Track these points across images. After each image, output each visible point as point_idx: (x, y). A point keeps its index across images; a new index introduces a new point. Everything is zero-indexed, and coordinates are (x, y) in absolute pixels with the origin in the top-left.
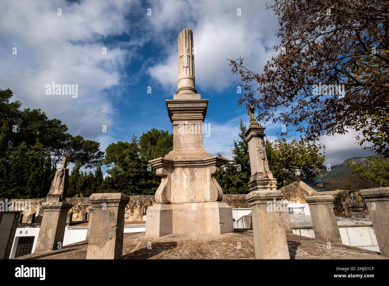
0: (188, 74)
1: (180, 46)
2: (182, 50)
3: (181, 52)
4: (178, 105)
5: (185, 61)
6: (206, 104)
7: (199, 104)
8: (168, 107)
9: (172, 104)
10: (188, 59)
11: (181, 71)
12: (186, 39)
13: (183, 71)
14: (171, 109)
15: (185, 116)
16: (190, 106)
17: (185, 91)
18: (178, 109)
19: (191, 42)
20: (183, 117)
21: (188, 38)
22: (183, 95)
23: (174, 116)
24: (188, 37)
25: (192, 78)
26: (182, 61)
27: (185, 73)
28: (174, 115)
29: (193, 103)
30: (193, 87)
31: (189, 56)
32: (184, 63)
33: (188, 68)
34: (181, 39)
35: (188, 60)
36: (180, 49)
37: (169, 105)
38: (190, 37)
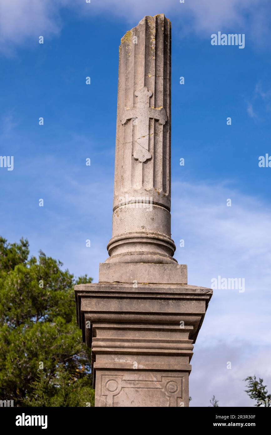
0: (150, 186)
1: (127, 79)
2: (131, 97)
3: (130, 103)
4: (113, 306)
5: (142, 139)
6: (203, 303)
7: (182, 303)
8: (83, 308)
9: (95, 300)
10: (152, 131)
11: (127, 175)
12: (147, 55)
13: (132, 176)
14: (90, 315)
15: (134, 341)
16: (152, 311)
17: (139, 249)
18: (113, 316)
19: (165, 64)
20: (126, 344)
21: (153, 52)
22: (131, 267)
23: (98, 340)
24: (153, 47)
25: (161, 202)
26: (130, 139)
27: (138, 185)
28: (100, 335)
29: (161, 299)
30: (163, 235)
31: (157, 121)
32: (137, 148)
33: (151, 164)
34: (132, 54)
35: (152, 136)
36: (126, 90)
37: (84, 302)
38: (161, 46)
